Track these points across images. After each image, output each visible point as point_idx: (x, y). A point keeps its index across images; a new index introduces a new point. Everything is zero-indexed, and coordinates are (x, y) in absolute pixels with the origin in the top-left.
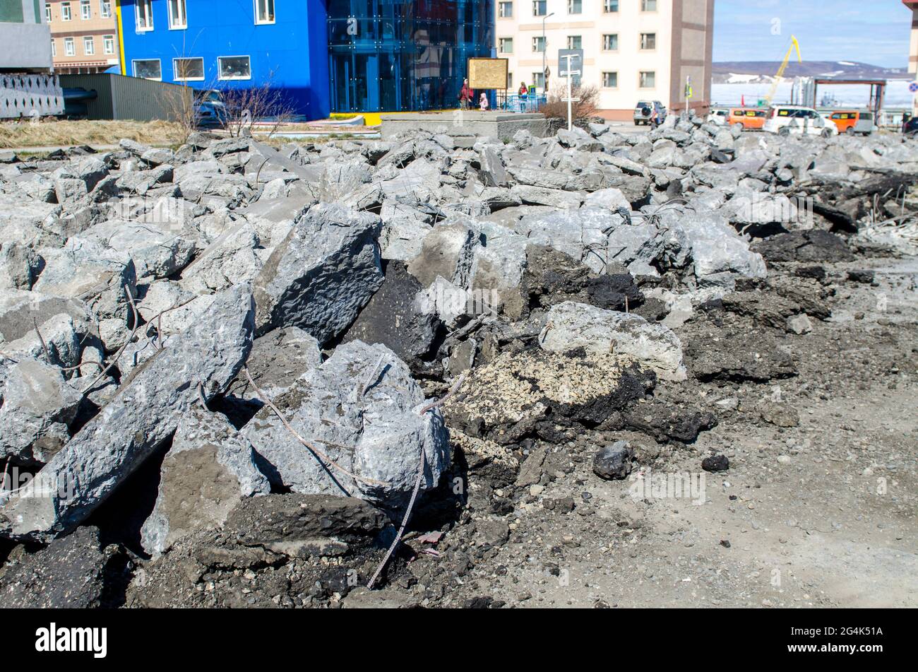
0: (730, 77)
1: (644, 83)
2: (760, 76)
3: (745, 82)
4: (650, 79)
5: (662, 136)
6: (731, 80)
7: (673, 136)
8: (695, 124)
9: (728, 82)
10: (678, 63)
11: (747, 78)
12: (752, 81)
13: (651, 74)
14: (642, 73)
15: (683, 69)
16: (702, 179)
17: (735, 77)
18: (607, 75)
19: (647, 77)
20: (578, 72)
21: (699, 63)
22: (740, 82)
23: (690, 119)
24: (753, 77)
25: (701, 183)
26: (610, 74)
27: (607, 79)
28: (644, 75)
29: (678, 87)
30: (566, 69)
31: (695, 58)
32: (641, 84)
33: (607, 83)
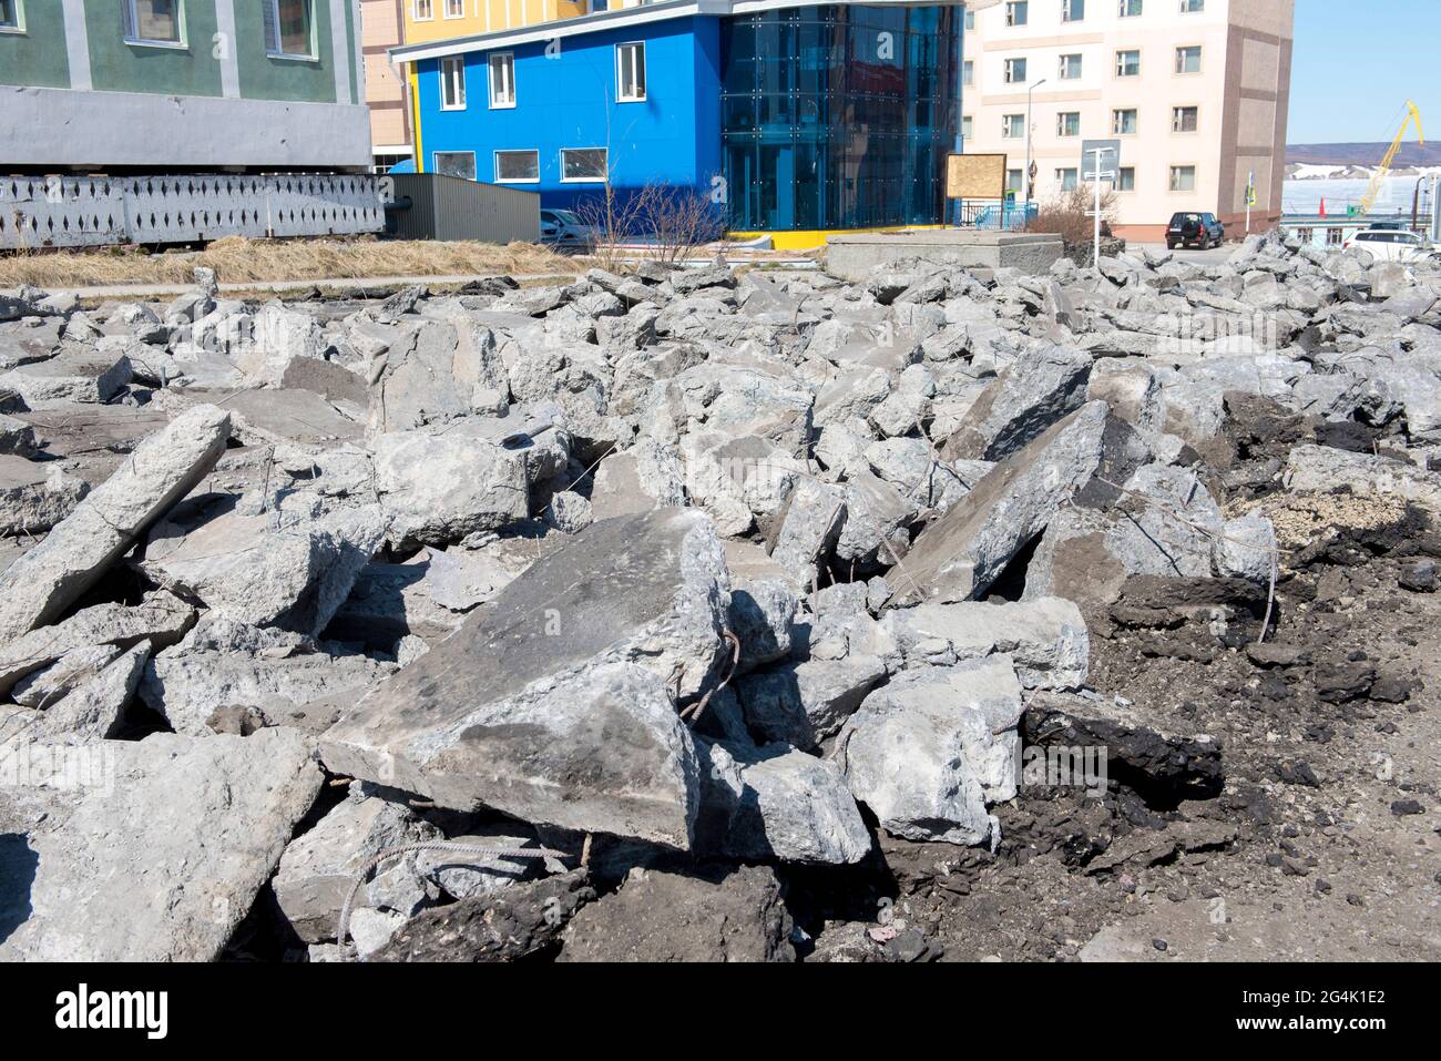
0: (1297, 169)
1: (1177, 184)
2: (1349, 167)
3: (1324, 177)
4: (1186, 178)
6: (1299, 174)
7: (1270, 266)
8: (1289, 248)
9: (1294, 177)
10: (1231, 151)
11: (1326, 170)
12: (1334, 175)
13: (1189, 170)
14: (1174, 168)
15: (1241, 162)
16: (1347, 325)
17: (1306, 170)
18: (1118, 172)
19: (1184, 172)
20: (1112, 173)
21: (1264, 152)
22: (1315, 177)
23: (1282, 240)
24: (1337, 169)
25: (1345, 330)
26: (1123, 170)
27: (1118, 178)
28: (1178, 171)
29: (1232, 190)
30: (1093, 169)
31: (1259, 144)
32: (1173, 185)
33: (1118, 184)
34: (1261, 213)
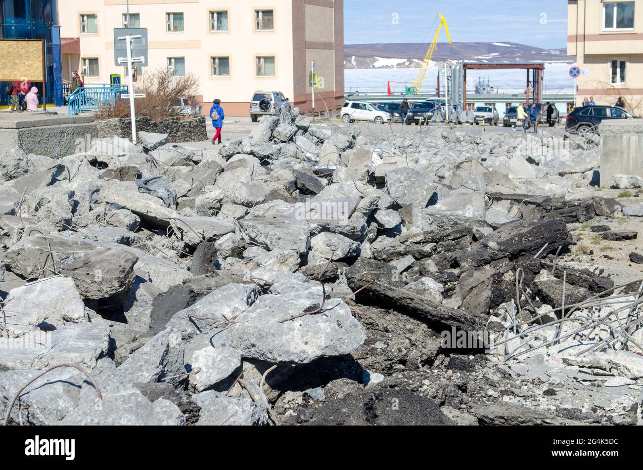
0: (376, 61)
1: (263, 71)
2: (409, 59)
3: (393, 66)
4: (268, 65)
5: (240, 150)
6: (377, 64)
8: (299, 128)
9: (374, 67)
10: (301, 46)
11: (394, 62)
12: (399, 65)
13: (270, 59)
14: (259, 58)
15: (310, 54)
17: (381, 62)
18: (217, 61)
19: (265, 62)
20: (142, 59)
21: (326, 46)
22: (387, 67)
23: (293, 120)
24: (401, 61)
25: (253, 242)
26: (220, 59)
27: (217, 66)
28: (262, 60)
30: (125, 55)
31: (323, 40)
32: (259, 72)
33: (218, 70)
34: (328, 93)
